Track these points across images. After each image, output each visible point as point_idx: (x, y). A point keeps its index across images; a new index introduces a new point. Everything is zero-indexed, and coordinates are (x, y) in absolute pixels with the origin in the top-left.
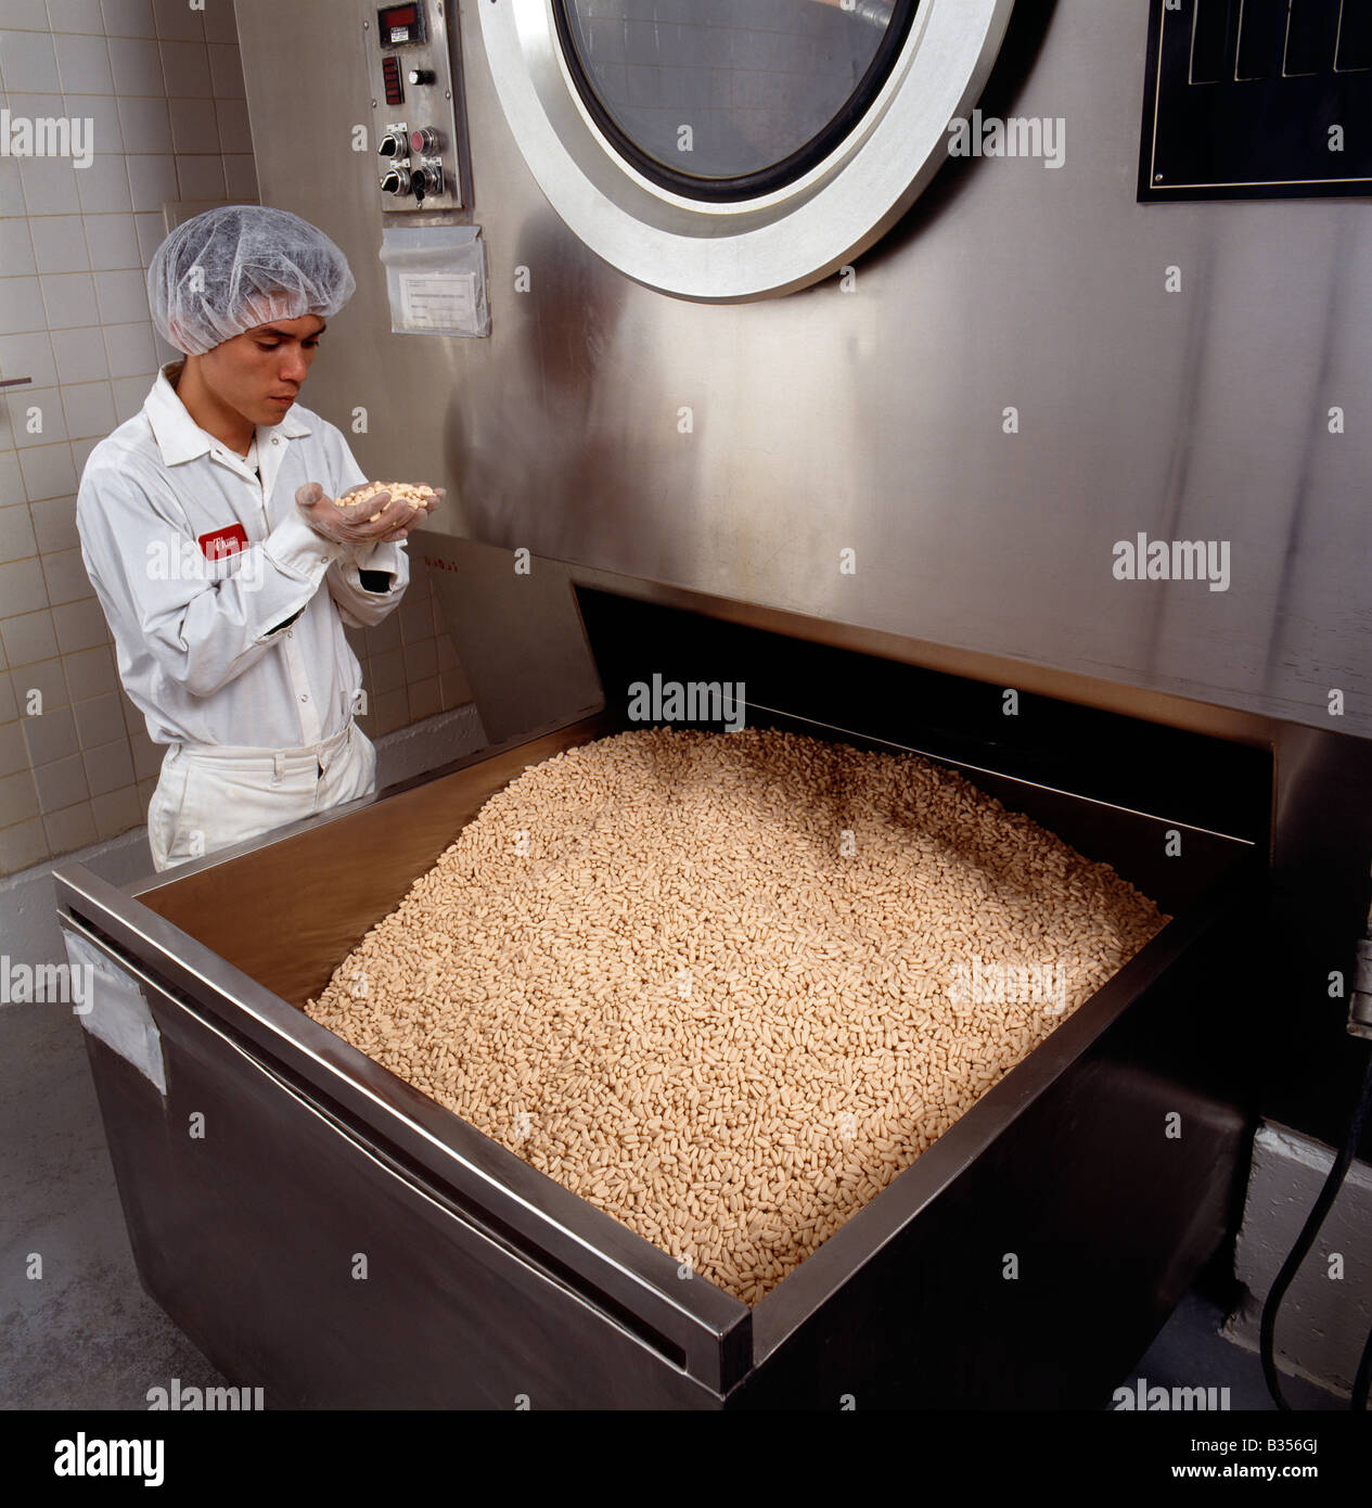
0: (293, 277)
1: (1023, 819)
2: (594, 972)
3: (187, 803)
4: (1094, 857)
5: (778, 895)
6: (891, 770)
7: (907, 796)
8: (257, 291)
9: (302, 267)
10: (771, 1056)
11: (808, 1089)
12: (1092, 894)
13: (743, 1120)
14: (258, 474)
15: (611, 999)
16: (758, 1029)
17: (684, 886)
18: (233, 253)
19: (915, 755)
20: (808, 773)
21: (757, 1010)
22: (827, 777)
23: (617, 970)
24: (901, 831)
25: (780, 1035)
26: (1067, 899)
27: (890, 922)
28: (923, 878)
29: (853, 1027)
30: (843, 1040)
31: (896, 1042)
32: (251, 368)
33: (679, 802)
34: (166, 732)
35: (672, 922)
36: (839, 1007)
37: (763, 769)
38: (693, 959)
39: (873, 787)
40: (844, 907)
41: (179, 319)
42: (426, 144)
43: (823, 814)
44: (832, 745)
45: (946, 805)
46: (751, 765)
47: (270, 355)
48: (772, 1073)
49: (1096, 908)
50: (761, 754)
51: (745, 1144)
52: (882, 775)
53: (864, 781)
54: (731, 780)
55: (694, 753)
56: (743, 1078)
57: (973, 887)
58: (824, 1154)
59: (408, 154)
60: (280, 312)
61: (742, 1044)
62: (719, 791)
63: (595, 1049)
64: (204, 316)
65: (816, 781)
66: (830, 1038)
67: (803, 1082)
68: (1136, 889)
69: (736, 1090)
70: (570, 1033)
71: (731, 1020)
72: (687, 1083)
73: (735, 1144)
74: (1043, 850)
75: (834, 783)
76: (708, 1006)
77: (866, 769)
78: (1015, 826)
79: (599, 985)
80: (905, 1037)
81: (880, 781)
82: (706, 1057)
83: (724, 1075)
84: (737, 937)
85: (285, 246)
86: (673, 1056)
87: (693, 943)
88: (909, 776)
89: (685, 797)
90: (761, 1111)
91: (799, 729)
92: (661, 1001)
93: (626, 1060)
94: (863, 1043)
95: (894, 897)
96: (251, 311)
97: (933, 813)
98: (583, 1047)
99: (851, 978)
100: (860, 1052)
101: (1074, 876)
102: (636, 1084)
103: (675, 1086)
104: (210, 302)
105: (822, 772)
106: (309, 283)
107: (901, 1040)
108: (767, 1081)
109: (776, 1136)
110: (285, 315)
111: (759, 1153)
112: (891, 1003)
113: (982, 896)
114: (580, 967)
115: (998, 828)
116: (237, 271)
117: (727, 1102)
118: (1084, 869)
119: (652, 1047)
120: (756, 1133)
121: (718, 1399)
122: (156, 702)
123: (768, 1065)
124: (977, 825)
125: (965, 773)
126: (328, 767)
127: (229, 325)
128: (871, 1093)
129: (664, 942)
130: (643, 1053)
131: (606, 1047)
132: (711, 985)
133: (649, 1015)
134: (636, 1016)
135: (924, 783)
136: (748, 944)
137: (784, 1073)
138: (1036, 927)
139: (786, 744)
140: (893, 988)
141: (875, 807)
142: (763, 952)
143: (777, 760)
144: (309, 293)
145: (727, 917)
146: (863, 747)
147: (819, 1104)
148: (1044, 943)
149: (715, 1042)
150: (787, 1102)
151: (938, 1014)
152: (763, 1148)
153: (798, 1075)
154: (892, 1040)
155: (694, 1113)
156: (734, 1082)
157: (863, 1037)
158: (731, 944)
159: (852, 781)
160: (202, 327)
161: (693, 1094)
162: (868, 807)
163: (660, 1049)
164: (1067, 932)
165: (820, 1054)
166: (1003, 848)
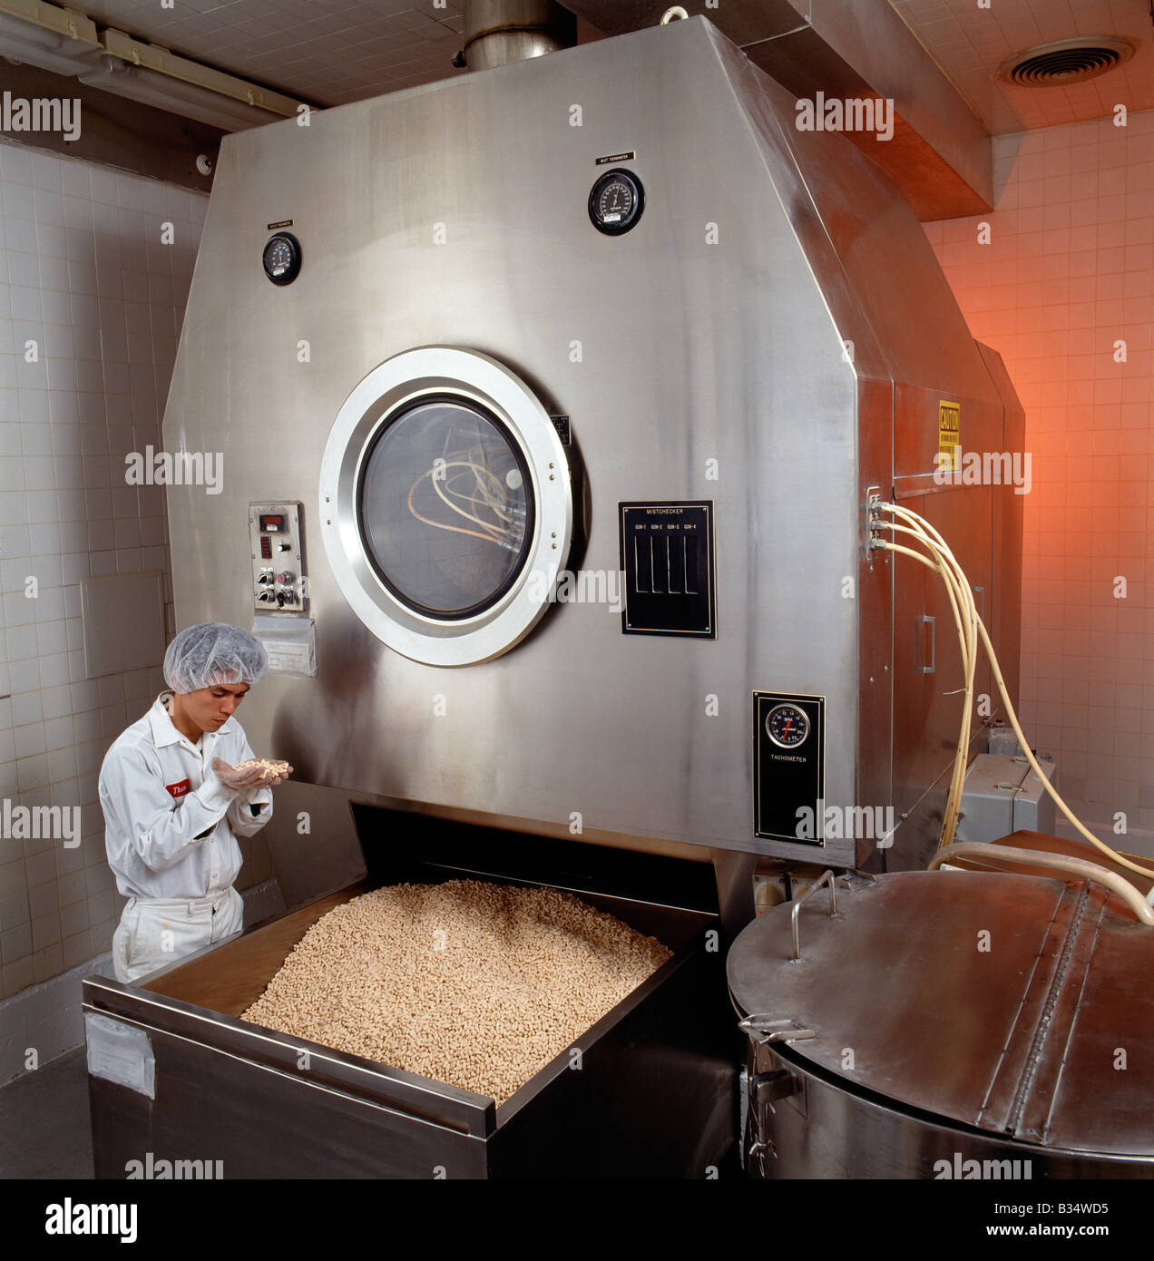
0: (238, 665)
1: (608, 916)
2: (385, 1013)
3: (139, 932)
4: (647, 934)
5: (481, 964)
6: (536, 896)
7: (546, 909)
8: (218, 669)
9: (244, 660)
10: (485, 1041)
11: (505, 1054)
12: (644, 951)
13: (473, 1074)
14: (201, 752)
15: (397, 1024)
16: (478, 1029)
17: (430, 966)
18: (211, 649)
19: (548, 887)
20: (490, 900)
21: (476, 1019)
22: (501, 903)
23: (397, 1011)
24: (543, 926)
25: (489, 1030)
26: (631, 954)
27: (541, 974)
28: (556, 948)
29: (526, 1022)
30: (521, 1029)
31: (548, 1028)
32: (207, 705)
33: (420, 921)
34: (129, 890)
35: (425, 985)
36: (518, 1014)
37: (465, 900)
38: (438, 1002)
39: (527, 906)
40: (516, 970)
41: (177, 677)
42: (286, 579)
43: (500, 921)
44: (501, 886)
45: (567, 911)
46: (459, 898)
47: (217, 699)
48: (486, 1049)
49: (646, 958)
50: (463, 893)
51: (475, 1085)
52: (530, 899)
53: (521, 904)
54: (449, 907)
55: (424, 896)
56: (471, 1053)
57: (583, 949)
58: (515, 1084)
59: (273, 582)
60: (228, 680)
61: (469, 1037)
62: (443, 913)
63: (391, 1051)
64: (190, 678)
65: (495, 904)
66: (514, 1028)
67: (502, 1052)
68: (669, 949)
69: (468, 1060)
70: (375, 1045)
71: (463, 1026)
72: (443, 1060)
73: (470, 1086)
74: (619, 931)
75: (505, 905)
76: (450, 1021)
77: (522, 896)
78: (604, 920)
79: (389, 1019)
80: (552, 1024)
81: (530, 902)
82: (452, 1047)
83: (462, 1053)
84: (462, 987)
85: (238, 649)
86: (434, 1048)
87: (438, 995)
88: (546, 898)
89: (423, 918)
90: (482, 1068)
91: (483, 879)
92: (425, 1022)
93: (409, 1053)
94: (531, 1029)
95: (542, 961)
96: (213, 678)
97: (560, 916)
98: (384, 1051)
99: (523, 1000)
100: (530, 1034)
101: (635, 942)
102: (415, 1064)
103: (436, 1062)
104: (194, 672)
105: (498, 900)
106: (245, 668)
107: (550, 1026)
108: (484, 1054)
109: (491, 1079)
110: (230, 682)
111: (483, 1089)
112: (544, 1009)
113: (587, 954)
114: (378, 1012)
115: (595, 921)
116: (211, 658)
117: (464, 1067)
118: (640, 940)
119: (422, 1045)
120: (480, 1079)
121: (482, 1142)
122: (127, 874)
123: (484, 1046)
124: (584, 921)
125: (576, 894)
126: (218, 910)
127: (202, 684)
128: (536, 1052)
129: (422, 996)
130: (417, 1048)
131: (397, 1048)
132: (450, 1011)
133: (418, 1029)
134: (412, 1030)
135: (554, 901)
136: (468, 990)
137: (492, 1049)
138: (615, 969)
139: (477, 887)
140: (545, 1002)
141: (529, 915)
142: (476, 992)
143: (472, 895)
144: (244, 673)
145: (455, 978)
146: (520, 886)
147: (511, 1062)
148: (620, 976)
149: (455, 1038)
150: (495, 1062)
151: (568, 1012)
152: (484, 1086)
153: (500, 1048)
154: (546, 1026)
155: (448, 1074)
156: (467, 1057)
157: (531, 1027)
158: (458, 991)
159: (515, 904)
160: (187, 682)
161: (446, 1065)
162: (525, 916)
163: (426, 1045)
164: (630, 970)
165: (510, 1037)
166: (598, 932)
